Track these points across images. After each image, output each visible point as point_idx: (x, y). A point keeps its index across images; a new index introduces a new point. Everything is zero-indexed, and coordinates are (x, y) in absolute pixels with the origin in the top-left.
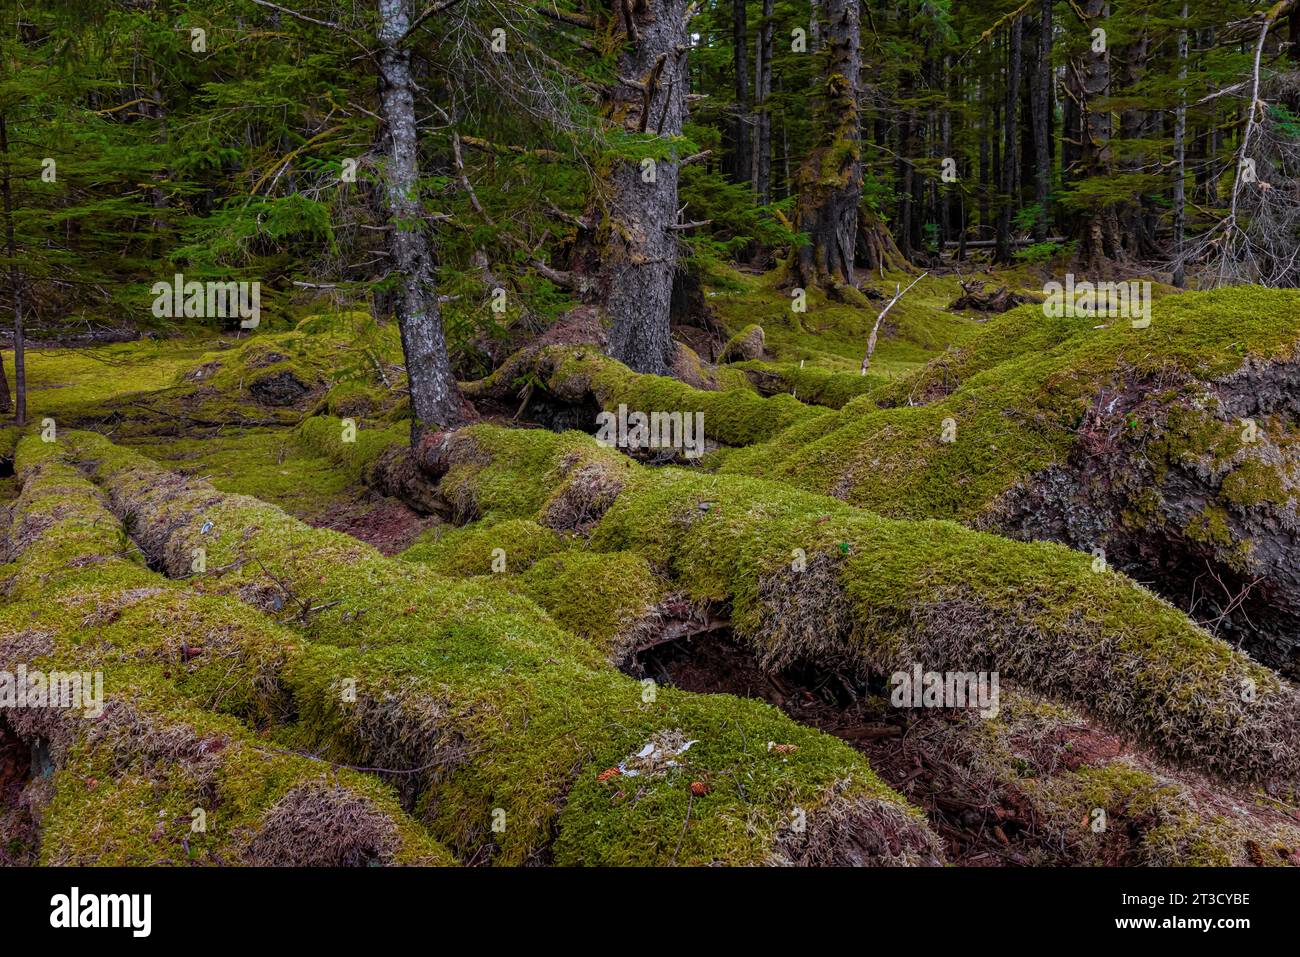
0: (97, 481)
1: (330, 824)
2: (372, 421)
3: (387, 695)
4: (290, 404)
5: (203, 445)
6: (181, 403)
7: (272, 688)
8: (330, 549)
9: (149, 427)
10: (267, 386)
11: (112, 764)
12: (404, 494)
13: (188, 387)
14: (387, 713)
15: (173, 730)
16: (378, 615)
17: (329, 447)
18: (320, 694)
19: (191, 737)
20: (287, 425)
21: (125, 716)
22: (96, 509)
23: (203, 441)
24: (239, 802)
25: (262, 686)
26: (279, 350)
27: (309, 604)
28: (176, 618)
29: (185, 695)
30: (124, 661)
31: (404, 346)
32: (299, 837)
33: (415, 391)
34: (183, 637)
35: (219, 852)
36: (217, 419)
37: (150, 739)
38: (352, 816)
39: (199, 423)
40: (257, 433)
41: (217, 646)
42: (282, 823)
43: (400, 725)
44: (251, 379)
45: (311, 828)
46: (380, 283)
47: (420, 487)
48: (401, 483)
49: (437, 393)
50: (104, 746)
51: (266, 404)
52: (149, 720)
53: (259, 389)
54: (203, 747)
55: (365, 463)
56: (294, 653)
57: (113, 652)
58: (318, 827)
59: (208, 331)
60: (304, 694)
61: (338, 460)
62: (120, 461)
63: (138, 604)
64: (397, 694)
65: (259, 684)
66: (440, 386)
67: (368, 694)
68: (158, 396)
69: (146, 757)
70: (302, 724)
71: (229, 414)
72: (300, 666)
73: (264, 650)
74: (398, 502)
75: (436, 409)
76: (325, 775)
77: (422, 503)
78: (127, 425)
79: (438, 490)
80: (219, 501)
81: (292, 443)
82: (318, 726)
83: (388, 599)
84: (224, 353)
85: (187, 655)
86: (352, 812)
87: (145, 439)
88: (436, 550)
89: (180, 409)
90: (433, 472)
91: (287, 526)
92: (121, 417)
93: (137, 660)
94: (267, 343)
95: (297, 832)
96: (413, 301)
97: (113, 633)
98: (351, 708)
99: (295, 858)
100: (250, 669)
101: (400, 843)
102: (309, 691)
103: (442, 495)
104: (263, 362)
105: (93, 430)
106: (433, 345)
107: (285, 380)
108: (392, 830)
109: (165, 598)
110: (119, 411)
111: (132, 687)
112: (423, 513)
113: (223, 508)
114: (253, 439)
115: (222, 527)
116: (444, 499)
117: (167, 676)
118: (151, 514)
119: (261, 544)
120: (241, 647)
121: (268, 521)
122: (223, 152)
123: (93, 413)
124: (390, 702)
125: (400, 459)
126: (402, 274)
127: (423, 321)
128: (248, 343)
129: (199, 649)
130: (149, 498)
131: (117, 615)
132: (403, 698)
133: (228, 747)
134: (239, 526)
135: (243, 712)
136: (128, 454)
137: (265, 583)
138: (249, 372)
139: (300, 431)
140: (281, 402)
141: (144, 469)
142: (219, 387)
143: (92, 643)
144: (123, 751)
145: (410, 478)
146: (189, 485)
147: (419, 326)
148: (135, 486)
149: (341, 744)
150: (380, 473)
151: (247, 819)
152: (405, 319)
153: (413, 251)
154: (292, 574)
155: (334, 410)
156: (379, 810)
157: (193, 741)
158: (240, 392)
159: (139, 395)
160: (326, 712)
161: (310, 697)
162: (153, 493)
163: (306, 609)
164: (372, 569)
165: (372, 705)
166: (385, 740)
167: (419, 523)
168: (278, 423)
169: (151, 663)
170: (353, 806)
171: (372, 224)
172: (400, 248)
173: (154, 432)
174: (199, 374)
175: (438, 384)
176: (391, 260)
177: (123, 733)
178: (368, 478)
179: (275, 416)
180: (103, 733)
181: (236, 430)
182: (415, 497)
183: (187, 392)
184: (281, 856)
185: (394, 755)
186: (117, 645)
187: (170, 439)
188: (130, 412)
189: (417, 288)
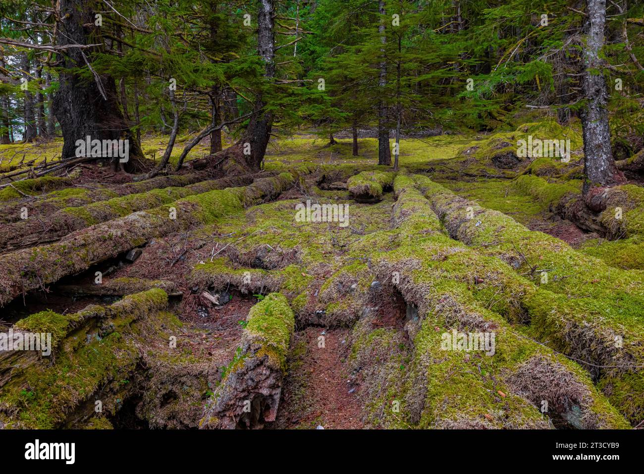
0: (427, 197)
1: (553, 380)
2: (555, 179)
3: (585, 323)
4: (511, 168)
5: (469, 185)
6: (460, 165)
7: (517, 305)
8: (545, 242)
9: (445, 175)
10: (500, 158)
11: (445, 323)
12: (574, 219)
13: (463, 157)
14: (583, 332)
15: (473, 315)
16: (575, 281)
17: (532, 191)
18: (544, 315)
19: (481, 319)
20: (509, 178)
21: (451, 303)
22: (428, 210)
23: (469, 183)
24: (505, 355)
25: (512, 303)
26: (508, 141)
27: (535, 268)
28: (472, 263)
29: (477, 299)
30: (450, 278)
31: (584, 139)
32: (535, 381)
33: (588, 164)
34: (475, 273)
35: (494, 376)
36: (475, 173)
37: (463, 316)
38: (565, 380)
39: (467, 175)
40: (494, 181)
41: (491, 280)
42: (527, 372)
43: (591, 340)
44: (493, 155)
45: (542, 379)
46: (574, 105)
47: (585, 216)
48: (574, 213)
49: (602, 166)
50: (442, 314)
51: (499, 167)
52: (462, 307)
53: (496, 160)
54: (487, 326)
55: (552, 201)
56: (530, 291)
57: (445, 274)
58: (547, 380)
59: (471, 131)
60: (536, 312)
61: (536, 198)
62: (437, 189)
63: (455, 255)
64: (591, 324)
65: (511, 302)
66: (604, 161)
67: (573, 320)
68: (450, 161)
69: (460, 323)
70: (533, 327)
71: (481, 171)
72: (534, 298)
73: (514, 286)
74: (571, 223)
75: (600, 174)
76: (550, 355)
77: (586, 225)
78: (436, 174)
79: (599, 219)
80: (483, 212)
81: (512, 187)
82: (541, 330)
83: (580, 273)
84: (480, 142)
85: (477, 282)
86: (566, 378)
87: (443, 180)
88: (602, 251)
89: (459, 167)
90: (596, 209)
91: (518, 228)
92: (433, 169)
93: (456, 279)
94: (502, 137)
95: (535, 379)
96: (593, 114)
97: (445, 265)
98: (562, 325)
99: (532, 391)
100: (507, 294)
101: (593, 402)
102: (538, 311)
103: (601, 222)
104: (499, 146)
105: (424, 175)
106: (602, 139)
107: (510, 156)
108: (588, 394)
109: (467, 253)
110: (433, 167)
111: (454, 291)
112: (586, 231)
113: (486, 216)
114: (492, 183)
115: (486, 225)
116: (602, 225)
117: (469, 289)
118: (452, 215)
119: (506, 235)
120: (503, 283)
121: (509, 224)
122: (499, 41)
123: (423, 167)
124: (586, 327)
125: (574, 200)
126: (588, 100)
127: (597, 126)
128: (493, 137)
129: (482, 280)
130: (450, 207)
131: (446, 258)
132: (595, 327)
133: (499, 328)
134: (494, 225)
135: (503, 313)
136: (440, 187)
137: (511, 254)
138: (492, 151)
139: (516, 182)
140: (506, 167)
141: (447, 194)
142: (477, 158)
143: (437, 268)
144: (450, 318)
145: (579, 211)
146: (468, 203)
147: (595, 128)
148: (444, 201)
149: (554, 341)
150: (561, 207)
151: (508, 365)
152: (587, 125)
153: (596, 87)
154: (525, 251)
155: (534, 172)
156: (581, 381)
157: (482, 322)
158: (487, 161)
159: (442, 160)
160: (547, 324)
161: (538, 314)
162: (452, 205)
163: (533, 270)
164: (569, 256)
165: (575, 326)
166: (580, 346)
167: (585, 236)
168: (504, 177)
169: (461, 281)
170: (567, 375)
171: (573, 72)
172: (588, 85)
173: (447, 178)
174: (468, 151)
175: (603, 160)
176: (582, 92)
177: (450, 310)
178: (553, 209)
179: (503, 173)
180: (442, 309)
181: (484, 179)
182: (582, 221)
183: (463, 160)
184: (525, 388)
185: (585, 355)
186: (448, 271)
187: (454, 181)
188: (438, 168)
189: (596, 107)
